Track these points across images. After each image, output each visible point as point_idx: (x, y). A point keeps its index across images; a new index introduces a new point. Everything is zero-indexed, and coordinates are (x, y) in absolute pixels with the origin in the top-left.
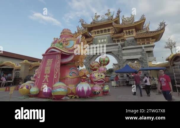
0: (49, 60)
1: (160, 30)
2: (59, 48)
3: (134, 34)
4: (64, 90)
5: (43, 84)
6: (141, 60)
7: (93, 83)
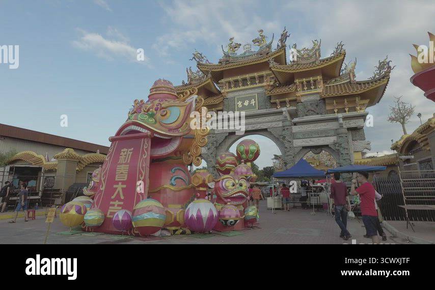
0: (125, 150)
1: (380, 80)
2: (148, 124)
3: (320, 89)
4: (158, 215)
5: (111, 203)
6: (337, 148)
7: (223, 201)
